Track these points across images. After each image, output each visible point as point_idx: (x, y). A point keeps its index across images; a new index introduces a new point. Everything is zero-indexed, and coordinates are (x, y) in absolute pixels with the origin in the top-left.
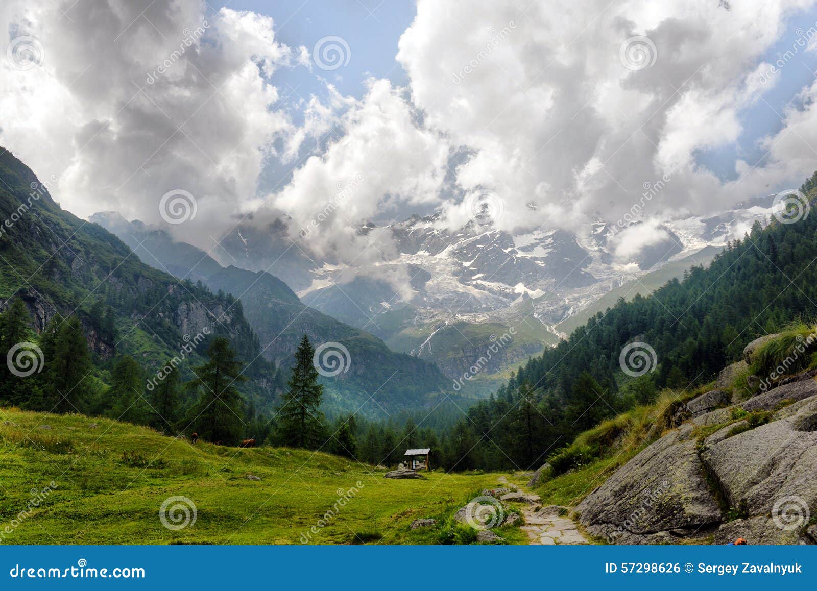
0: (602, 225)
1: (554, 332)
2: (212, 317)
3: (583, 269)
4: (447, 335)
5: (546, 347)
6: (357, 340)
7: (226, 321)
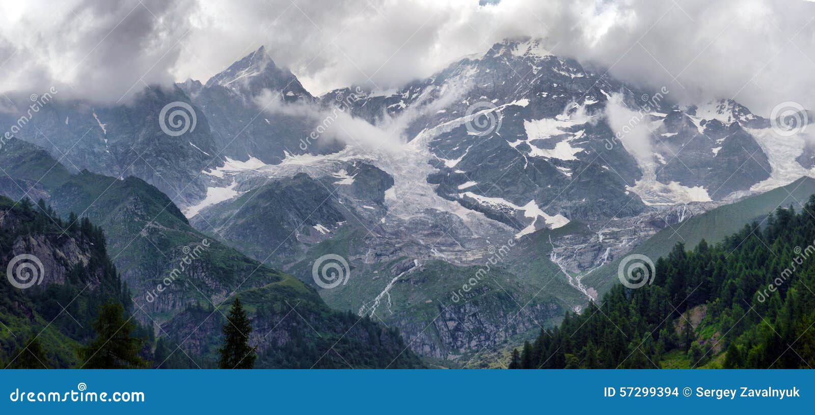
0: (661, 118)
1: (580, 287)
2: (61, 258)
3: (628, 188)
4: (416, 283)
5: (567, 313)
6: (277, 289)
7: (81, 263)
